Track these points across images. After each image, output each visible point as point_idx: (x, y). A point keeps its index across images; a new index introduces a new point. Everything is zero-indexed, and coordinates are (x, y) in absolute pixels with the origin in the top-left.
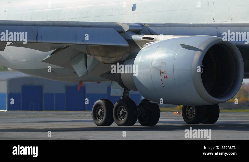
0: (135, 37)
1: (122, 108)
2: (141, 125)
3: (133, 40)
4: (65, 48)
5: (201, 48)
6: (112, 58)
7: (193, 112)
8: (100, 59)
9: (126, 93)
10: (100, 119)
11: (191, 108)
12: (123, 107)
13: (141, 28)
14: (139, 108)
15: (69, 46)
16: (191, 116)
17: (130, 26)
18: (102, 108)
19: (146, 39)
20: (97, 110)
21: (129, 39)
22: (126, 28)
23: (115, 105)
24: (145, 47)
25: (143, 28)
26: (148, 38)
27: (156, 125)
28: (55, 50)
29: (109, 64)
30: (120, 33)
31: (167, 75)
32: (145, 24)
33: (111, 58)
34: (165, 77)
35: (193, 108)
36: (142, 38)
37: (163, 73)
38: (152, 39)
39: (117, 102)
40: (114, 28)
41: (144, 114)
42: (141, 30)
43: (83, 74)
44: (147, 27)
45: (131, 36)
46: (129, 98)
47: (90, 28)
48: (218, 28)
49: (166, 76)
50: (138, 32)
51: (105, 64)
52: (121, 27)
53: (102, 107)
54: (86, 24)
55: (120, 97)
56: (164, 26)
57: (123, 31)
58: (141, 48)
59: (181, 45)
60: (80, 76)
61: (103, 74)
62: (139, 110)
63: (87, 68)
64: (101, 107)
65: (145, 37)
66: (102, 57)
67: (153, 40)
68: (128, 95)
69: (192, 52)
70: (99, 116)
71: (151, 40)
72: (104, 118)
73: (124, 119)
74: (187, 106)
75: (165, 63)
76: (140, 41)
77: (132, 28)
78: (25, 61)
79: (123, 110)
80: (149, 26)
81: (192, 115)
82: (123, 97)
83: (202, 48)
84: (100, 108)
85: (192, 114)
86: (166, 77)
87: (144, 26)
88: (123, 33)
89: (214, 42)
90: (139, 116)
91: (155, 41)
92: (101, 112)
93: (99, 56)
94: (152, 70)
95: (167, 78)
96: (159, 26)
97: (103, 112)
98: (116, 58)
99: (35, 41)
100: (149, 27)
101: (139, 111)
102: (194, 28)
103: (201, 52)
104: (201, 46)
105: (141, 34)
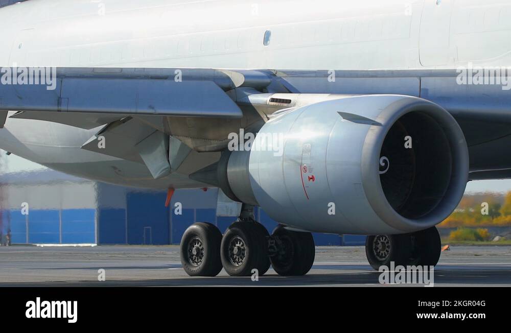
0: (256, 99)
1: (237, 241)
2: (277, 274)
3: (251, 103)
4: (124, 121)
5: (378, 120)
6: (212, 142)
7: (388, 247)
8: (190, 143)
9: (247, 210)
10: (197, 263)
11: (382, 239)
12: (239, 238)
13: (268, 80)
14: (272, 241)
15: (132, 118)
16: (384, 255)
17: (246, 77)
18: (198, 241)
19: (276, 102)
20: (189, 246)
21: (245, 103)
22: (238, 81)
23: (225, 235)
24: (274, 119)
25: (272, 80)
26: (280, 99)
27: (307, 274)
28: (105, 125)
29: (206, 151)
30: (225, 91)
31: (312, 174)
32: (277, 71)
33: (211, 140)
34: (310, 179)
35: (386, 238)
36: (268, 101)
37: (306, 171)
38: (289, 101)
39: (228, 228)
40: (214, 82)
41: (283, 253)
42: (268, 84)
43: (162, 171)
44: (280, 77)
45: (247, 96)
46: (252, 221)
47: (165, 81)
48: (422, 78)
49: (311, 177)
50: (261, 89)
51: (199, 152)
52: (228, 78)
53: (199, 239)
54: (158, 74)
55: (235, 218)
56: (314, 75)
57: (231, 86)
58: (265, 119)
59: (341, 114)
60: (155, 177)
61: (194, 173)
62: (273, 245)
63: (169, 161)
64: (197, 239)
65: (274, 99)
66: (193, 138)
67: (290, 105)
68: (250, 214)
69: (362, 127)
70: (194, 257)
71: (285, 105)
72: (203, 259)
73: (241, 262)
74: (374, 236)
75: (310, 151)
76: (265, 106)
77: (249, 80)
78: (59, 148)
79: (240, 243)
80: (285, 75)
81: (386, 253)
82: (240, 217)
83: (381, 120)
84: (195, 241)
85: (385, 251)
86: (313, 178)
87: (275, 75)
88: (231, 91)
89: (405, 107)
90: (272, 256)
91: (294, 105)
92: (198, 249)
93: (187, 137)
94: (285, 164)
95: (313, 181)
96: (305, 75)
97: (201, 248)
98: (220, 141)
99: (56, 108)
100: (285, 79)
101: (271, 247)
102: (375, 79)
103: (380, 127)
104: (379, 116)
105: (268, 92)
